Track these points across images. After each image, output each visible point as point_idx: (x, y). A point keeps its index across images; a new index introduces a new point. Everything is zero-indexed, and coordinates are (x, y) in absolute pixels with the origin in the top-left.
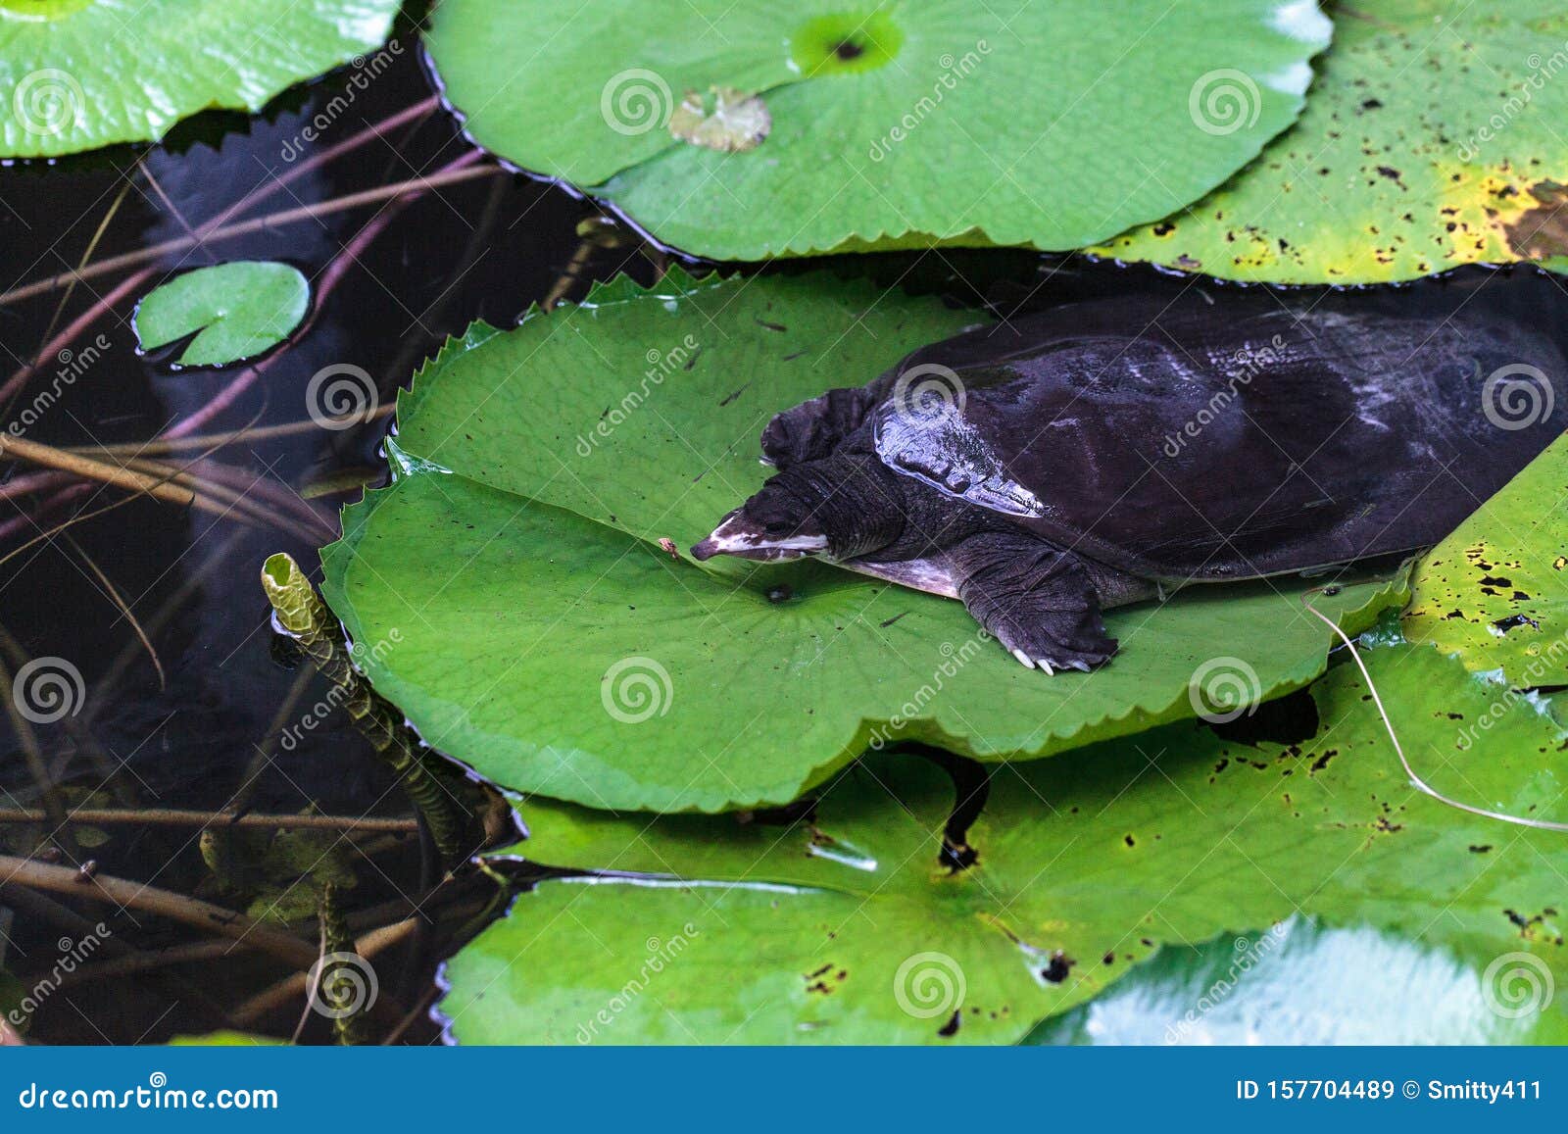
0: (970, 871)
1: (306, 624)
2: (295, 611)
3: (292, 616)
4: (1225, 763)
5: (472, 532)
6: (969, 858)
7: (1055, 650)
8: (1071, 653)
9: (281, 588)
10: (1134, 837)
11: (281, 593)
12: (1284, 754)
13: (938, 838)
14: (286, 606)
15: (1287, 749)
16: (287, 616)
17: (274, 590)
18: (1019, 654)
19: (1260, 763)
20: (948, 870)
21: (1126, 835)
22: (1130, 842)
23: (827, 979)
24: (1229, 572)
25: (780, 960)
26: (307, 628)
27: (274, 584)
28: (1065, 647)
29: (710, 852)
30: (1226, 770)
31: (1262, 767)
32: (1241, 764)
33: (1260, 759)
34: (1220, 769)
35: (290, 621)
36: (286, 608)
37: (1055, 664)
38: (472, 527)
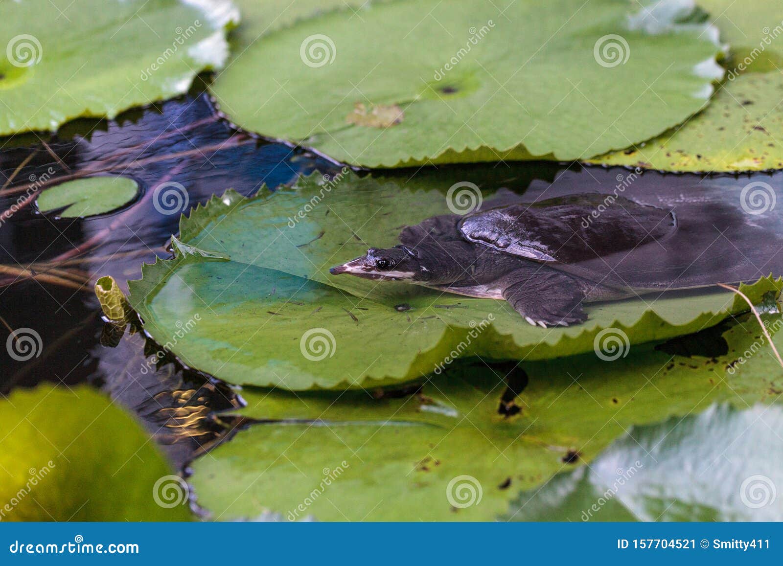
0: (517, 416)
1: (120, 315)
2: (114, 307)
3: (112, 309)
4: (672, 366)
5: (220, 281)
6: (516, 410)
7: (547, 316)
8: (557, 318)
9: (105, 292)
10: (618, 399)
11: (106, 295)
12: (708, 362)
13: (498, 402)
14: (108, 303)
15: (710, 359)
16: (109, 310)
17: (102, 293)
18: (528, 319)
19: (694, 365)
20: (503, 416)
21: (613, 398)
22: (615, 401)
23: (429, 465)
24: (664, 286)
25: (399, 457)
26: (121, 317)
27: (101, 290)
28: (554, 315)
29: (357, 411)
30: (672, 370)
31: (695, 367)
32: (681, 366)
33: (693, 364)
34: (669, 368)
35: (111, 313)
36: (109, 305)
37: (547, 323)
38: (220, 279)
